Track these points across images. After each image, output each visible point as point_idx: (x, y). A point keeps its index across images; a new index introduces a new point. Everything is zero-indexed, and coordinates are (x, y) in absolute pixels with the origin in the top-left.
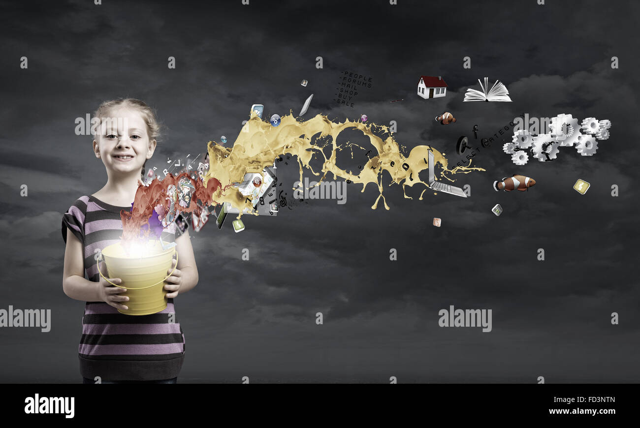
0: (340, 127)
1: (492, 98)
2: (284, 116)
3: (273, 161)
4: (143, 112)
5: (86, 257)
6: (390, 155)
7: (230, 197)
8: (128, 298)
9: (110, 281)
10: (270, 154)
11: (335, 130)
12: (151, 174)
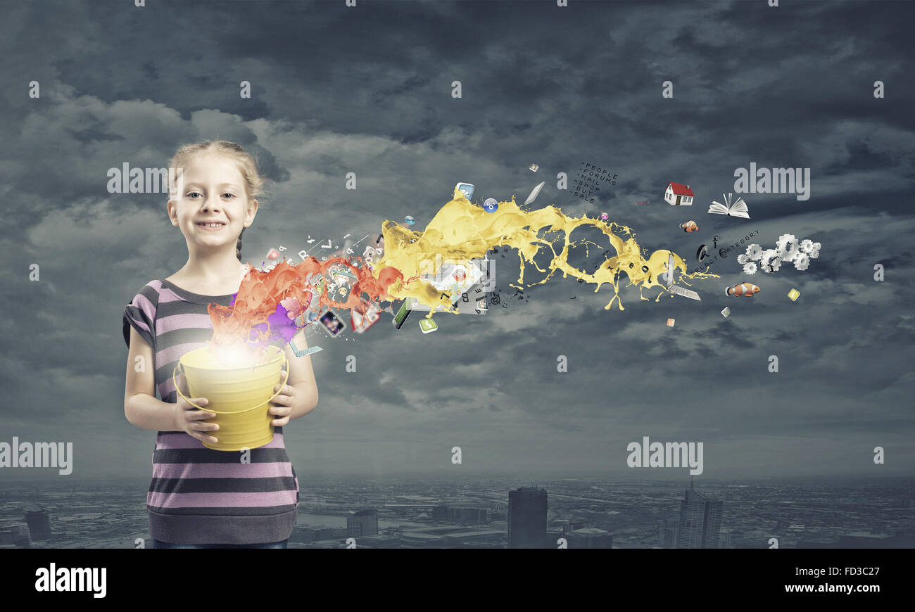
0: (575, 222)
1: (734, 213)
2: (504, 201)
3: (484, 252)
4: (240, 161)
5: (158, 367)
6: (630, 257)
7: (417, 291)
8: (217, 426)
9: (192, 401)
10: (481, 244)
11: (569, 225)
12: (274, 255)
